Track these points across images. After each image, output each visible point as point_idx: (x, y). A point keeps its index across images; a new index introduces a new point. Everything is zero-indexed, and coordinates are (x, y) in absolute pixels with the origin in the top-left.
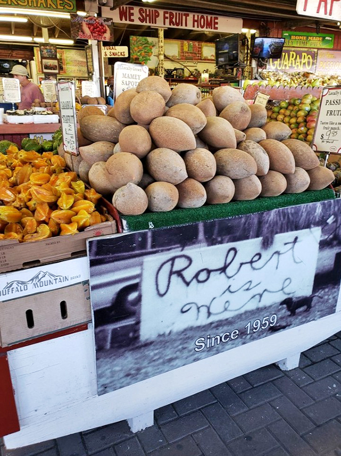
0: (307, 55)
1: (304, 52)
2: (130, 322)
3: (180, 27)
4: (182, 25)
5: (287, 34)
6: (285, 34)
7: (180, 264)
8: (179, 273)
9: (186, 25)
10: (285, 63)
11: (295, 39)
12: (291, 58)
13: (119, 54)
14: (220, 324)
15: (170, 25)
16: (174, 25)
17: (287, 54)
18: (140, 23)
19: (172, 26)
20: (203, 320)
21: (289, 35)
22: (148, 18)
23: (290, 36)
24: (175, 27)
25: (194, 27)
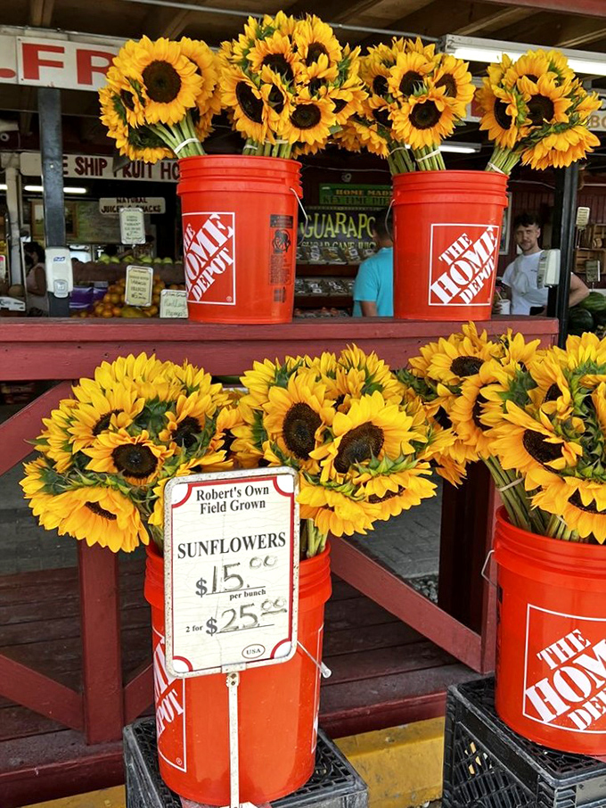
0: (368, 217)
1: (363, 212)
3: (140, 179)
4: (143, 177)
5: (328, 188)
6: (324, 188)
9: (150, 176)
10: (328, 229)
11: (344, 195)
12: (338, 222)
13: (152, 209)
15: (124, 176)
16: (130, 176)
17: (329, 216)
18: (77, 176)
19: (127, 178)
21: (331, 189)
22: (89, 169)
23: (334, 190)
24: (133, 179)
25: (163, 177)
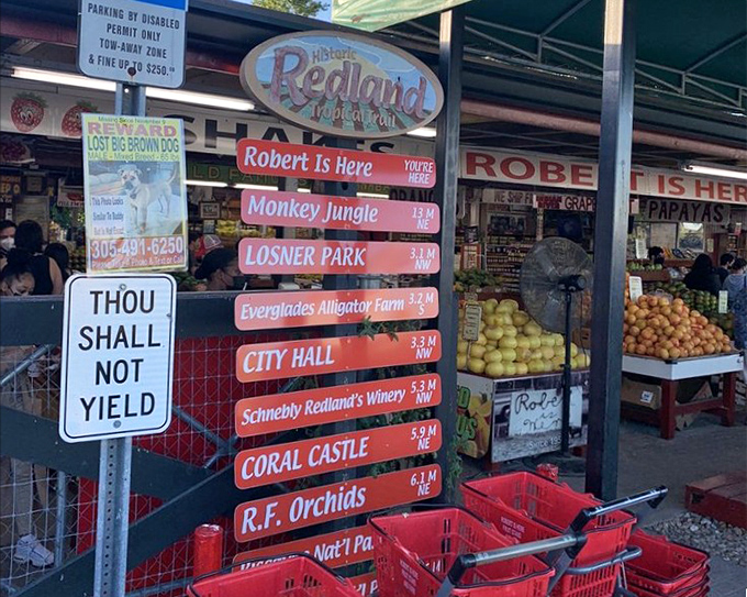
2: (505, 424)
7: (525, 398)
8: (524, 403)
14: (539, 435)
20: (532, 432)
